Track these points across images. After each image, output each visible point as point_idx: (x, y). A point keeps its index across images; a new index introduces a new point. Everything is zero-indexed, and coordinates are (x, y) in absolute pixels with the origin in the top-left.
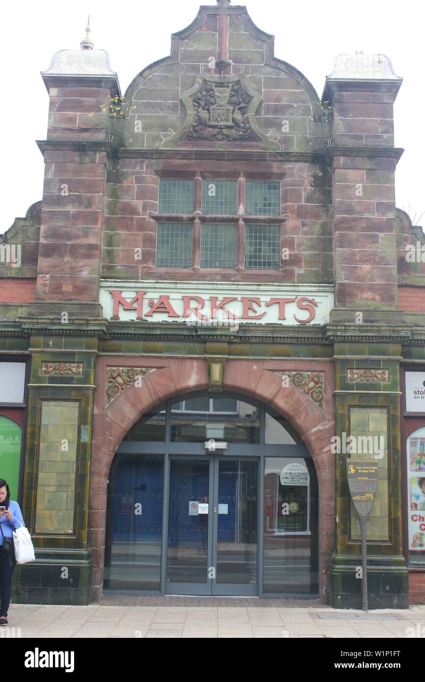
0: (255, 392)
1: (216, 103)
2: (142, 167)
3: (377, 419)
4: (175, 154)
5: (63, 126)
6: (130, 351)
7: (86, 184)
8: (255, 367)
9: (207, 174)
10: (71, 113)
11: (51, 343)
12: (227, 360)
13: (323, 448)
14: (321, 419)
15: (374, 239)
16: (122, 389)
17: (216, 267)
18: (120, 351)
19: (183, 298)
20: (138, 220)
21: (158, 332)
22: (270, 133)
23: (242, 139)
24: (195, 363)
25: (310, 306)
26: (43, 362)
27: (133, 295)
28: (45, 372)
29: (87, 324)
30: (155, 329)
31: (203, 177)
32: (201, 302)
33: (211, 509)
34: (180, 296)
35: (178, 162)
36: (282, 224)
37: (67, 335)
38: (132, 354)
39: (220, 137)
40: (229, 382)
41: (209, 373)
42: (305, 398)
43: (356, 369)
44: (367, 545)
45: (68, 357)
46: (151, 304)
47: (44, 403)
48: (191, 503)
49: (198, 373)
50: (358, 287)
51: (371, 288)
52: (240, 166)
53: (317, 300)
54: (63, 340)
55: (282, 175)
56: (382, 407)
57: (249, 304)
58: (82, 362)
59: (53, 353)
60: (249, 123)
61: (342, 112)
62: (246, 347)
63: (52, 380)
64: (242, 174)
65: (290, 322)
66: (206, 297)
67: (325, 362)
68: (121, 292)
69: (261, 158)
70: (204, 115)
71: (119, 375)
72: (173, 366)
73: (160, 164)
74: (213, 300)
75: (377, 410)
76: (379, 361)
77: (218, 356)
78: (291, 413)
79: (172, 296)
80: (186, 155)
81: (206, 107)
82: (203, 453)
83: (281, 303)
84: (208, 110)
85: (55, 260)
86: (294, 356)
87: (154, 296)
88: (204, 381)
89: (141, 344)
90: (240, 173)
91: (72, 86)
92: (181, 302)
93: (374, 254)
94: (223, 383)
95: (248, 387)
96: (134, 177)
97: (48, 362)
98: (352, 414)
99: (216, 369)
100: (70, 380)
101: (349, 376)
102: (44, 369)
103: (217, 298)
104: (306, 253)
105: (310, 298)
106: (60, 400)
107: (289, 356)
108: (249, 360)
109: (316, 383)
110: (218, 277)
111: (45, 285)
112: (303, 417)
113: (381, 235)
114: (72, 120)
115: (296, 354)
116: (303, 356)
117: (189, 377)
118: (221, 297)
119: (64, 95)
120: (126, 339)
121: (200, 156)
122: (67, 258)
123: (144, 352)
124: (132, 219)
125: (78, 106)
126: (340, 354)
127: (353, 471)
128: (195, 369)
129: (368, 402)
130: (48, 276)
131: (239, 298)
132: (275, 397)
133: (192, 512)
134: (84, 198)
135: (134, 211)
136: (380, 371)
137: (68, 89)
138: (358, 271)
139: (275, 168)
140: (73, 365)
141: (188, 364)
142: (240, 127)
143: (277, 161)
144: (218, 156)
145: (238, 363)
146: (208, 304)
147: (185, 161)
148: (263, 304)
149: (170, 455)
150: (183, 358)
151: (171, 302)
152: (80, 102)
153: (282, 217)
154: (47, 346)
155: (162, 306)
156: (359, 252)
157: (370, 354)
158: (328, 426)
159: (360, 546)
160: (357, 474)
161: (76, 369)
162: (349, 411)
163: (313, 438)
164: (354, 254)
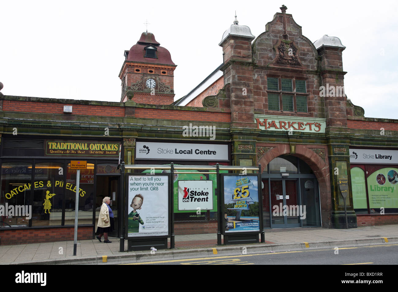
0: (304, 156)
1: (285, 50)
2: (262, 73)
3: (344, 165)
4: (273, 69)
5: (237, 55)
6: (265, 141)
7: (247, 78)
8: (304, 147)
9: (283, 77)
10: (239, 50)
11: (241, 138)
12: (296, 144)
13: (326, 175)
14: (325, 165)
15: (339, 103)
16: (263, 154)
17: (287, 111)
18: (261, 141)
19: (279, 122)
20: (262, 92)
21: (275, 134)
22: (303, 63)
23: (295, 64)
24: (285, 145)
25: (319, 126)
26: (239, 145)
27: (263, 120)
28: (239, 149)
29: (255, 131)
30: (274, 133)
31: (282, 77)
32: (285, 123)
33: (284, 197)
34: (278, 121)
35: (274, 71)
36: (308, 96)
37: (247, 135)
38: (266, 142)
39: (287, 63)
40: (297, 152)
41: (291, 149)
42: (320, 158)
43: (337, 148)
44: (347, 208)
45: (247, 143)
46: (269, 123)
47: (240, 160)
48: (277, 195)
49: (287, 149)
50: (335, 120)
51: (340, 120)
52: (294, 74)
53: (321, 124)
54: (245, 136)
55: (307, 79)
56: (345, 161)
57: (300, 125)
58: (252, 145)
59: (242, 141)
60: (297, 59)
61: (327, 57)
62: (301, 140)
63: (242, 151)
64: (295, 77)
65: (313, 131)
66: (287, 122)
67: (325, 145)
68: (259, 119)
69: (301, 72)
70: (282, 54)
71: (261, 150)
72: (279, 146)
73: (269, 72)
74: (289, 123)
75: (344, 162)
76: (343, 145)
77: (294, 143)
78: (316, 163)
79: (276, 121)
80: (277, 69)
81: (282, 52)
82: (281, 177)
83: (310, 125)
84: (283, 53)
85: (239, 106)
86: (316, 143)
87: (270, 121)
88: (289, 152)
89: (268, 138)
90: (294, 77)
91: (239, 40)
92: (279, 123)
93: (339, 108)
94: (295, 153)
95: (303, 154)
96: (260, 76)
97: (240, 145)
98: (337, 163)
99: (293, 147)
100: (249, 152)
101: (335, 150)
102: (239, 147)
103: (290, 122)
104: (317, 107)
105: (319, 123)
106: (246, 159)
107: (314, 143)
108: (302, 144)
109: (323, 152)
110: (290, 115)
111: (236, 116)
112: (320, 164)
113: (341, 102)
114: (240, 53)
115: (316, 142)
116: (318, 143)
117: (284, 150)
118: (291, 122)
119: (236, 43)
120: (263, 136)
121: (282, 70)
122: (243, 106)
123: (269, 141)
124: (260, 92)
125: (241, 48)
126: (332, 143)
127: (341, 183)
128: (286, 148)
129: (341, 159)
130: (237, 112)
131: (297, 122)
132: (311, 157)
133: (277, 199)
134: (247, 83)
135: (260, 89)
136: (344, 149)
137: (237, 41)
138: (335, 114)
139: (305, 76)
140: (249, 146)
141: (283, 145)
142: (294, 60)
143: (306, 73)
144: (287, 70)
145: (299, 146)
146: (287, 124)
147: (276, 71)
148: (304, 125)
149: (271, 178)
150: (282, 144)
151: (276, 123)
152: (242, 46)
153: (307, 93)
154: (240, 139)
155: (273, 124)
156: (335, 107)
157: (341, 143)
158: (327, 168)
159: (344, 208)
160: (342, 184)
161: (250, 147)
162: (336, 162)
163: (323, 172)
164: (333, 108)
